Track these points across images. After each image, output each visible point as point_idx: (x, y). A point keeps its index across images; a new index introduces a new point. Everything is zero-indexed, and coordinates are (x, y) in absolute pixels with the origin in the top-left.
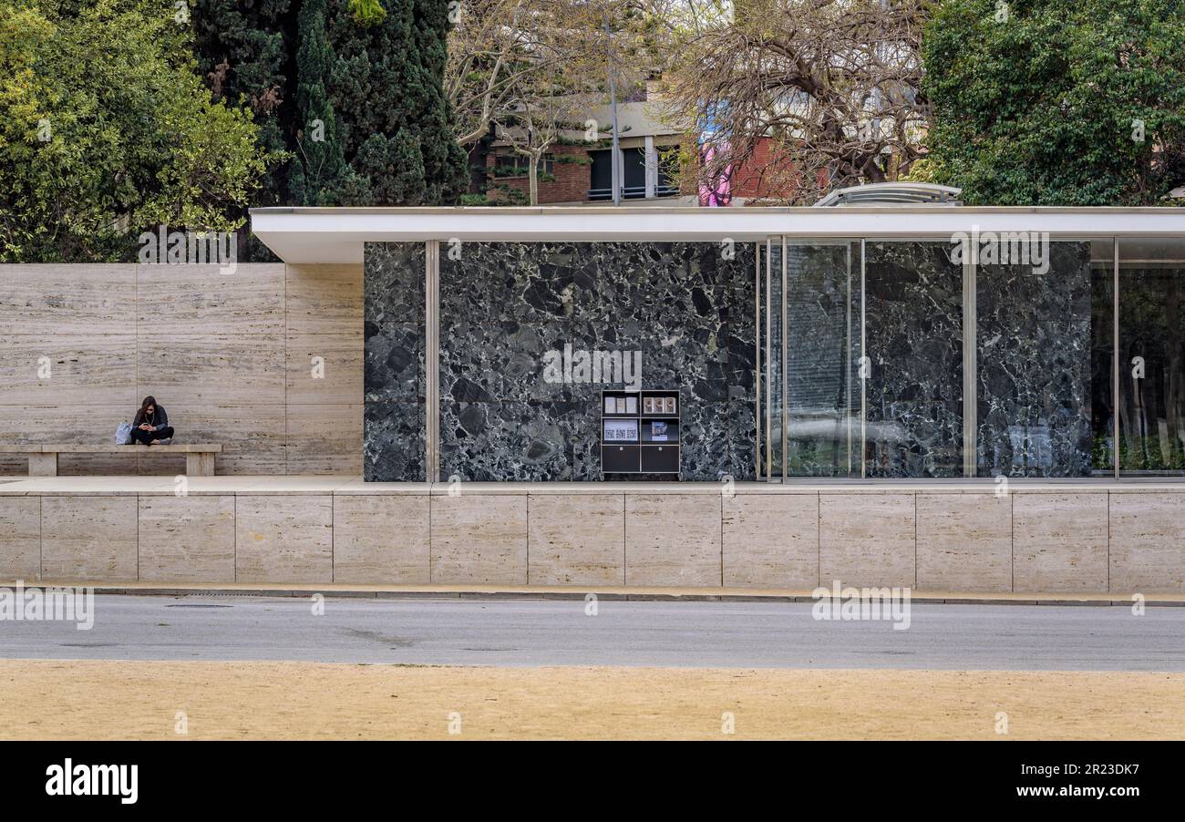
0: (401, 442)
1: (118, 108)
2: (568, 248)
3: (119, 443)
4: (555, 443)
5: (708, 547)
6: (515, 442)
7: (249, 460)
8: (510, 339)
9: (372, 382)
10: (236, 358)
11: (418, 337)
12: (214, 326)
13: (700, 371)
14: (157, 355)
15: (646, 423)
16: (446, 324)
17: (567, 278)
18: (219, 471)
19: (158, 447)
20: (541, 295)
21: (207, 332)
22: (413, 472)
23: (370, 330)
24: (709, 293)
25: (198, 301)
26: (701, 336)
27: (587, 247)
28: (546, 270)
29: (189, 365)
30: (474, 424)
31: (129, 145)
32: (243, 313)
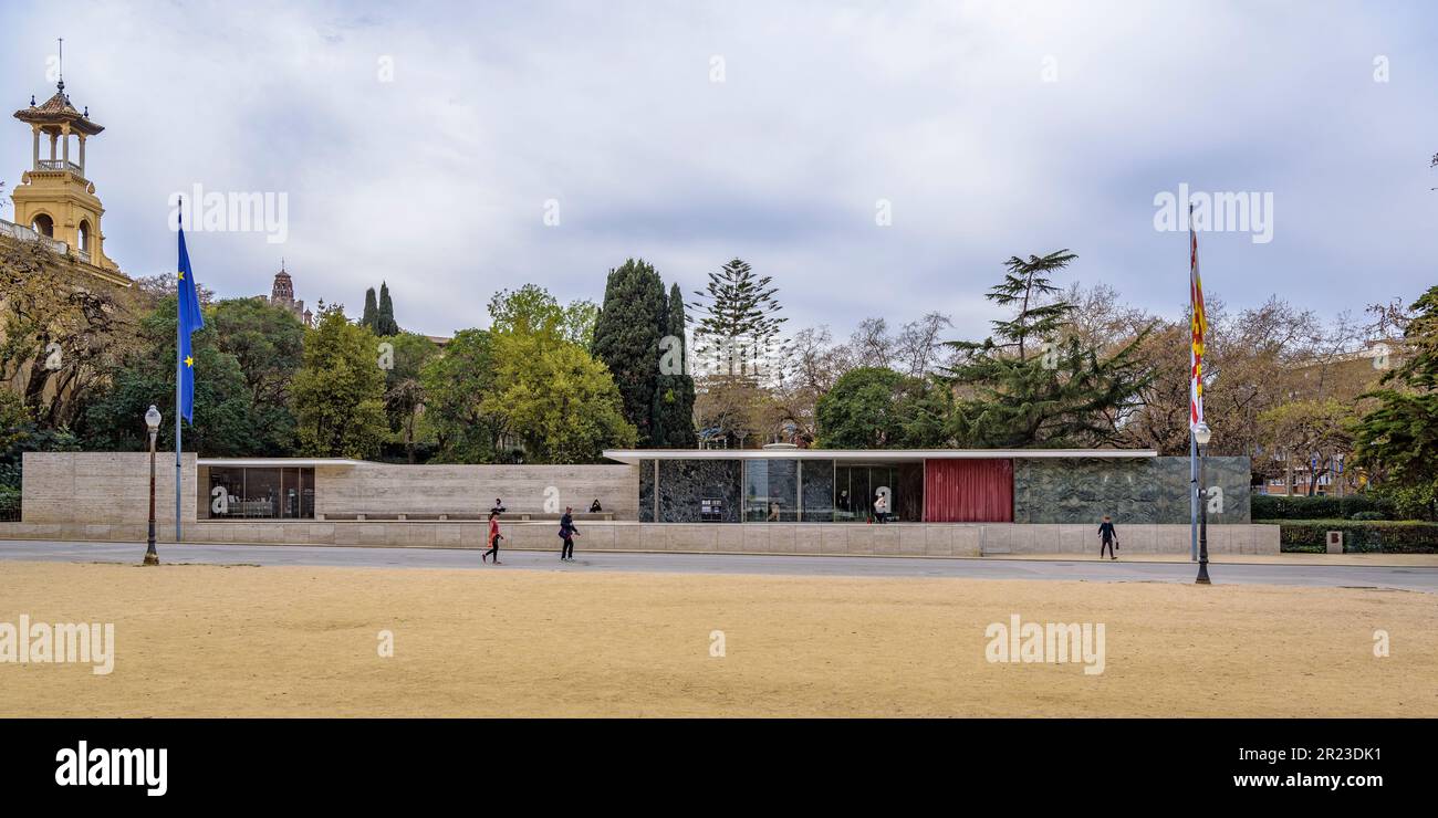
0: (648, 511)
1: (601, 424)
2: (693, 461)
3: (587, 512)
4: (689, 512)
5: (714, 540)
6: (679, 512)
7: (622, 517)
8: (678, 485)
9: (641, 496)
10: (619, 489)
11: (652, 485)
12: (613, 481)
13: (728, 494)
14: (598, 489)
15: (713, 508)
16: (660, 481)
17: (693, 468)
18: (613, 519)
19: (597, 513)
20: (686, 473)
21: (611, 483)
22: (652, 520)
23: (641, 482)
24: (731, 473)
25: (609, 474)
26: (728, 484)
27: (698, 461)
28: (687, 467)
29: (606, 491)
30: (668, 507)
31: (604, 434)
32: (620, 478)
